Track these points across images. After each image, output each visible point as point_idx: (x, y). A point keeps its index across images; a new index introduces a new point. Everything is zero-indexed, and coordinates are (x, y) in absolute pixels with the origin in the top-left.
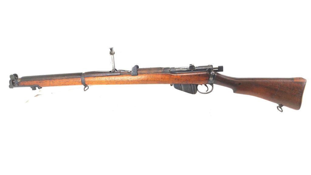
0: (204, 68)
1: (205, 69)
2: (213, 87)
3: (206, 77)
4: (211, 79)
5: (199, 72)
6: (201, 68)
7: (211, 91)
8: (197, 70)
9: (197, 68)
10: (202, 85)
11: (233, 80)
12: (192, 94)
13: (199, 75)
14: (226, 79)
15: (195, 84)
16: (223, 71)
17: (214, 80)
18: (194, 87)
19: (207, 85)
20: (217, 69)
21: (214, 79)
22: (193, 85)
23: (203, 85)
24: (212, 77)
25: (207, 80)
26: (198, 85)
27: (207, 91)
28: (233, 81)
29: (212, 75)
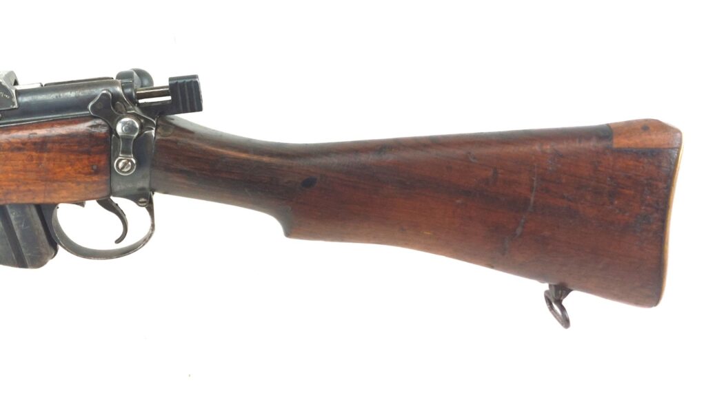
0: (71, 94)
1: (80, 104)
2: (151, 210)
3: (88, 153)
4: (123, 163)
5: (39, 125)
6: (51, 97)
7: (145, 241)
8: (26, 111)
9: (25, 99)
10: (82, 204)
11: (266, 159)
12: (21, 263)
13: (41, 145)
15: (29, 205)
16: (200, 109)
17: (146, 171)
18: (28, 222)
19: (115, 200)
21: (140, 163)
22: (21, 207)
24: (125, 152)
25: (97, 172)
26: (54, 206)
27: (118, 241)
28: (268, 166)
29: (126, 140)
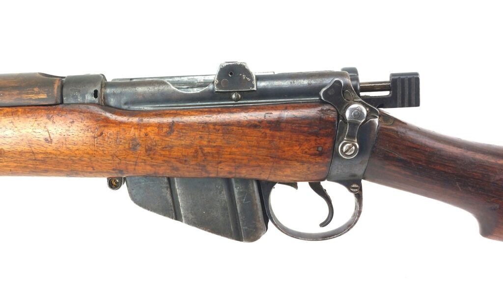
0: (305, 82)
1: (312, 91)
2: (359, 197)
3: (316, 134)
4: (347, 147)
5: (275, 107)
6: (285, 84)
7: (349, 226)
8: (264, 94)
9: (262, 84)
10: (294, 185)
11: (479, 157)
12: (239, 238)
13: (276, 125)
14: (440, 150)
15: (252, 179)
16: (417, 104)
17: (366, 158)
18: (250, 198)
19: (326, 185)
20: (386, 93)
21: (361, 151)
22: (245, 182)
23: (304, 186)
24: (351, 136)
25: (320, 154)
26: (271, 185)
27: (323, 225)
28: (481, 165)
29: (353, 124)
